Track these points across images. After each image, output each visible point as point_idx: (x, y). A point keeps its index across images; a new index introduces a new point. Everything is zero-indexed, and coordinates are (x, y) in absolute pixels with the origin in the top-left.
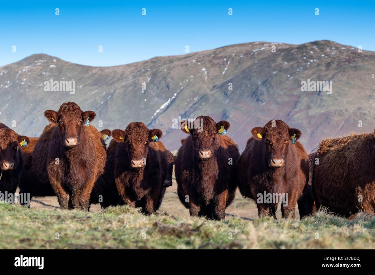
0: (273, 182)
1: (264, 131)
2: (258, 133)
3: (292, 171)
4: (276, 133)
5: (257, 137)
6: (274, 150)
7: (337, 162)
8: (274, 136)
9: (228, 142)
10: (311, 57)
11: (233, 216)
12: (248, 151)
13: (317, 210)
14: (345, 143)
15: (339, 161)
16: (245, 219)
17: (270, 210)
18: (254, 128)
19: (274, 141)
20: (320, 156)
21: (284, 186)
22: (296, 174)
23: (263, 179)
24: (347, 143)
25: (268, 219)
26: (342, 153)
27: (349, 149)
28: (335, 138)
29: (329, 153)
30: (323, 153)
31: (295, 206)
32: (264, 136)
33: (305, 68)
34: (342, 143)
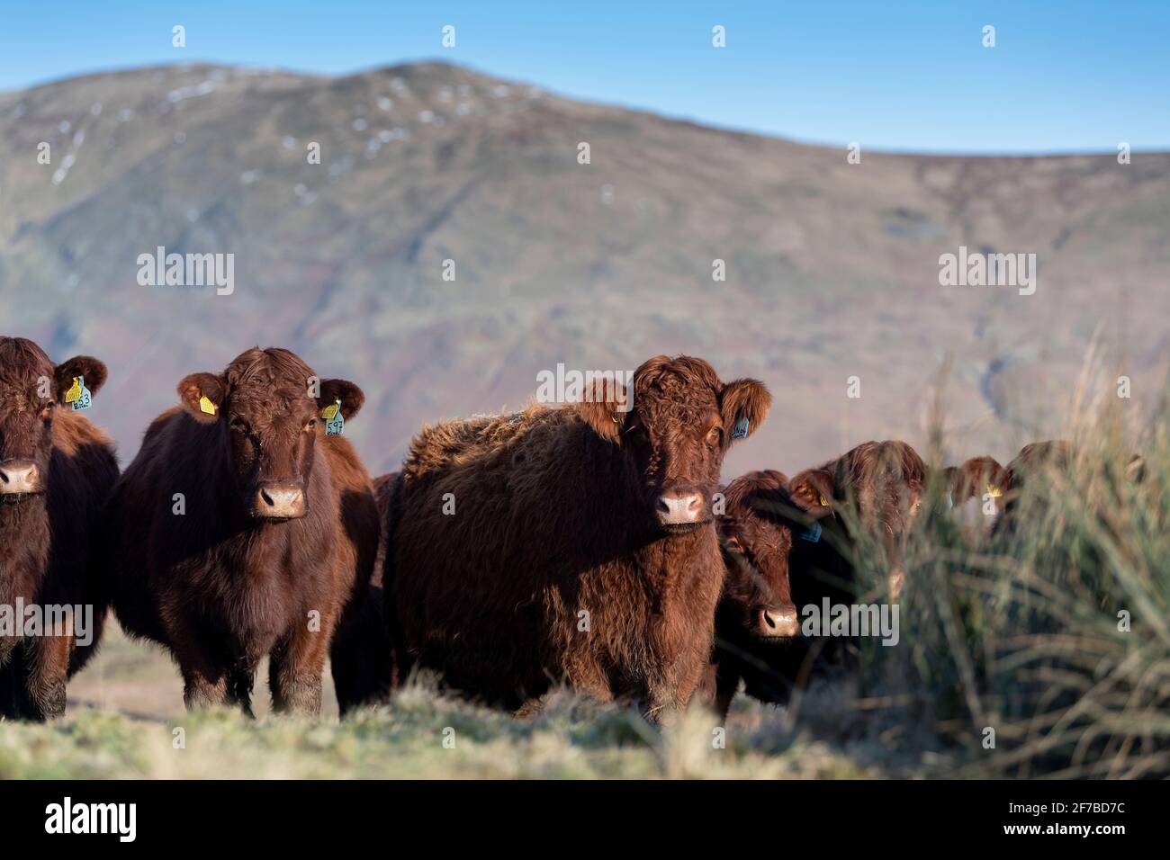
0: (245, 580)
1: (225, 388)
2: (201, 395)
3: (313, 539)
4: (271, 395)
5: (197, 408)
6: (267, 455)
7: (479, 509)
8: (264, 404)
9: (81, 432)
10: (383, 122)
11: (90, 705)
12: (151, 463)
13: (402, 683)
14: (506, 438)
15: (483, 504)
16: (136, 717)
17: (229, 684)
18: (189, 377)
19: (262, 424)
20: (413, 484)
21: (284, 594)
22: (327, 552)
23: (208, 567)
24: (513, 438)
25: (222, 717)
26: (495, 473)
27: (520, 458)
28: (469, 420)
29: (449, 474)
30: (425, 475)
31: (321, 671)
32: (225, 406)
33: (361, 163)
34: (496, 439)
